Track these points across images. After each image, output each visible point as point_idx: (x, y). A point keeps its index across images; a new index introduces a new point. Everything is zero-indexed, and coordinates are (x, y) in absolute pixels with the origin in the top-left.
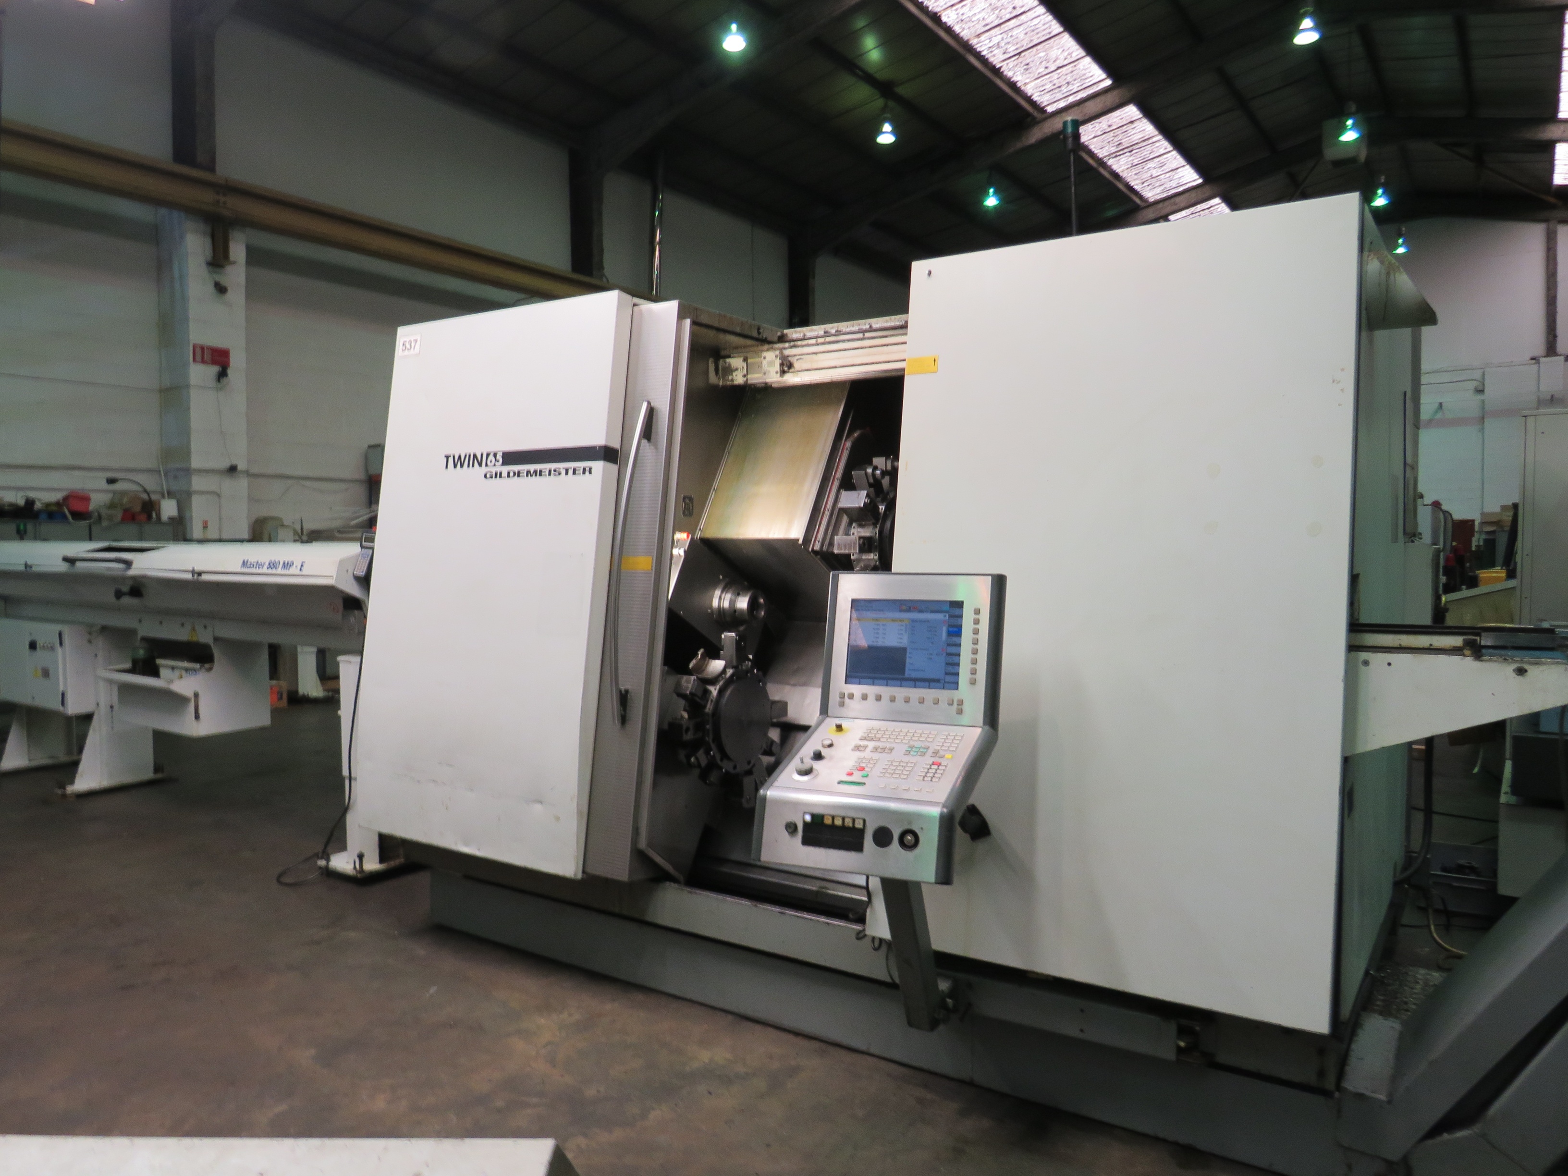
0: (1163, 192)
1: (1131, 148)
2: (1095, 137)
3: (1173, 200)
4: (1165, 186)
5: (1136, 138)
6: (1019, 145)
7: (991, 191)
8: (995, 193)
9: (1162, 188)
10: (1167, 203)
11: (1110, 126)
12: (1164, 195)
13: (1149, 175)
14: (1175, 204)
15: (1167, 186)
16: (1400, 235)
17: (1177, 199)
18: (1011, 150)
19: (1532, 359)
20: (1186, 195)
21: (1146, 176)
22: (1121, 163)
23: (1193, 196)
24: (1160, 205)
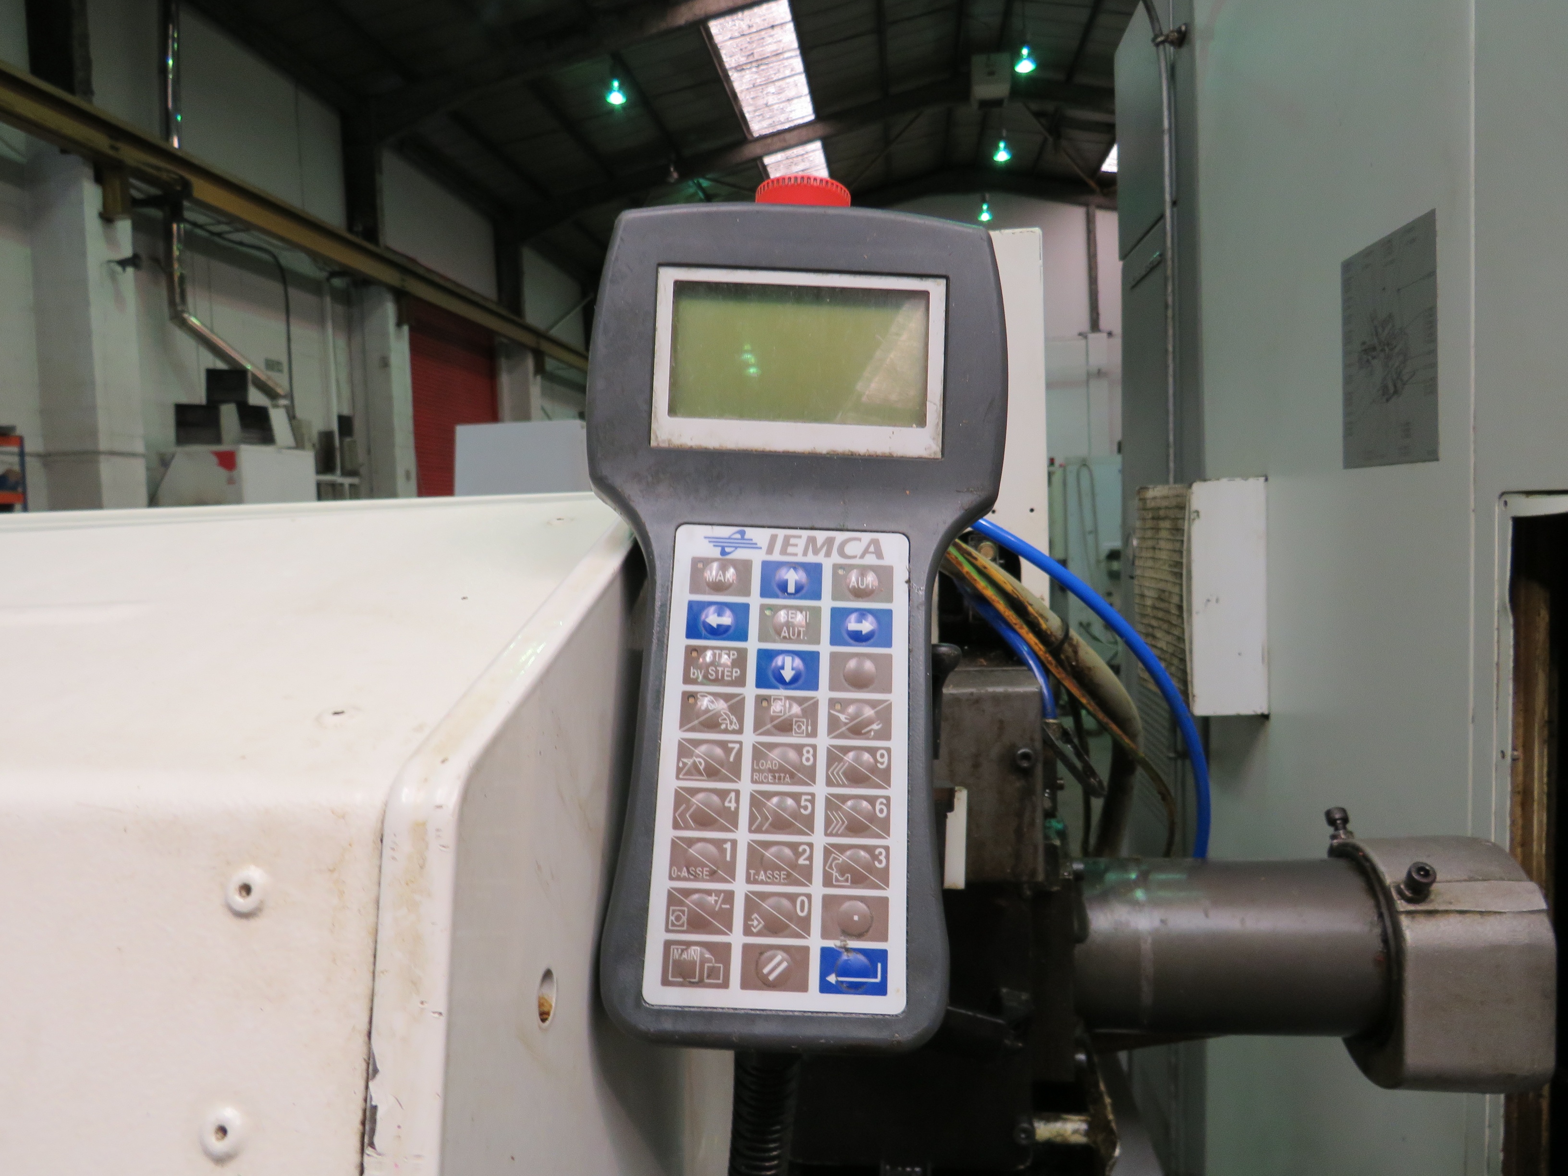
0: (771, 126)
1: (760, 62)
2: (731, 38)
3: (782, 137)
4: (774, 119)
5: (770, 49)
6: (663, 26)
7: (616, 84)
8: (621, 87)
9: (770, 121)
10: (776, 139)
11: (750, 27)
12: (771, 130)
13: (765, 102)
14: (785, 140)
15: (776, 119)
16: (984, 201)
17: (788, 136)
18: (654, 31)
19: (1080, 334)
20: (795, 133)
21: (761, 102)
22: (744, 81)
23: (804, 132)
24: (769, 141)
